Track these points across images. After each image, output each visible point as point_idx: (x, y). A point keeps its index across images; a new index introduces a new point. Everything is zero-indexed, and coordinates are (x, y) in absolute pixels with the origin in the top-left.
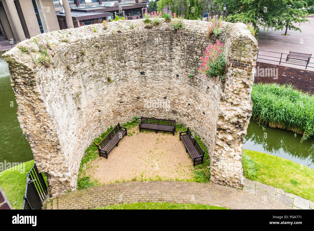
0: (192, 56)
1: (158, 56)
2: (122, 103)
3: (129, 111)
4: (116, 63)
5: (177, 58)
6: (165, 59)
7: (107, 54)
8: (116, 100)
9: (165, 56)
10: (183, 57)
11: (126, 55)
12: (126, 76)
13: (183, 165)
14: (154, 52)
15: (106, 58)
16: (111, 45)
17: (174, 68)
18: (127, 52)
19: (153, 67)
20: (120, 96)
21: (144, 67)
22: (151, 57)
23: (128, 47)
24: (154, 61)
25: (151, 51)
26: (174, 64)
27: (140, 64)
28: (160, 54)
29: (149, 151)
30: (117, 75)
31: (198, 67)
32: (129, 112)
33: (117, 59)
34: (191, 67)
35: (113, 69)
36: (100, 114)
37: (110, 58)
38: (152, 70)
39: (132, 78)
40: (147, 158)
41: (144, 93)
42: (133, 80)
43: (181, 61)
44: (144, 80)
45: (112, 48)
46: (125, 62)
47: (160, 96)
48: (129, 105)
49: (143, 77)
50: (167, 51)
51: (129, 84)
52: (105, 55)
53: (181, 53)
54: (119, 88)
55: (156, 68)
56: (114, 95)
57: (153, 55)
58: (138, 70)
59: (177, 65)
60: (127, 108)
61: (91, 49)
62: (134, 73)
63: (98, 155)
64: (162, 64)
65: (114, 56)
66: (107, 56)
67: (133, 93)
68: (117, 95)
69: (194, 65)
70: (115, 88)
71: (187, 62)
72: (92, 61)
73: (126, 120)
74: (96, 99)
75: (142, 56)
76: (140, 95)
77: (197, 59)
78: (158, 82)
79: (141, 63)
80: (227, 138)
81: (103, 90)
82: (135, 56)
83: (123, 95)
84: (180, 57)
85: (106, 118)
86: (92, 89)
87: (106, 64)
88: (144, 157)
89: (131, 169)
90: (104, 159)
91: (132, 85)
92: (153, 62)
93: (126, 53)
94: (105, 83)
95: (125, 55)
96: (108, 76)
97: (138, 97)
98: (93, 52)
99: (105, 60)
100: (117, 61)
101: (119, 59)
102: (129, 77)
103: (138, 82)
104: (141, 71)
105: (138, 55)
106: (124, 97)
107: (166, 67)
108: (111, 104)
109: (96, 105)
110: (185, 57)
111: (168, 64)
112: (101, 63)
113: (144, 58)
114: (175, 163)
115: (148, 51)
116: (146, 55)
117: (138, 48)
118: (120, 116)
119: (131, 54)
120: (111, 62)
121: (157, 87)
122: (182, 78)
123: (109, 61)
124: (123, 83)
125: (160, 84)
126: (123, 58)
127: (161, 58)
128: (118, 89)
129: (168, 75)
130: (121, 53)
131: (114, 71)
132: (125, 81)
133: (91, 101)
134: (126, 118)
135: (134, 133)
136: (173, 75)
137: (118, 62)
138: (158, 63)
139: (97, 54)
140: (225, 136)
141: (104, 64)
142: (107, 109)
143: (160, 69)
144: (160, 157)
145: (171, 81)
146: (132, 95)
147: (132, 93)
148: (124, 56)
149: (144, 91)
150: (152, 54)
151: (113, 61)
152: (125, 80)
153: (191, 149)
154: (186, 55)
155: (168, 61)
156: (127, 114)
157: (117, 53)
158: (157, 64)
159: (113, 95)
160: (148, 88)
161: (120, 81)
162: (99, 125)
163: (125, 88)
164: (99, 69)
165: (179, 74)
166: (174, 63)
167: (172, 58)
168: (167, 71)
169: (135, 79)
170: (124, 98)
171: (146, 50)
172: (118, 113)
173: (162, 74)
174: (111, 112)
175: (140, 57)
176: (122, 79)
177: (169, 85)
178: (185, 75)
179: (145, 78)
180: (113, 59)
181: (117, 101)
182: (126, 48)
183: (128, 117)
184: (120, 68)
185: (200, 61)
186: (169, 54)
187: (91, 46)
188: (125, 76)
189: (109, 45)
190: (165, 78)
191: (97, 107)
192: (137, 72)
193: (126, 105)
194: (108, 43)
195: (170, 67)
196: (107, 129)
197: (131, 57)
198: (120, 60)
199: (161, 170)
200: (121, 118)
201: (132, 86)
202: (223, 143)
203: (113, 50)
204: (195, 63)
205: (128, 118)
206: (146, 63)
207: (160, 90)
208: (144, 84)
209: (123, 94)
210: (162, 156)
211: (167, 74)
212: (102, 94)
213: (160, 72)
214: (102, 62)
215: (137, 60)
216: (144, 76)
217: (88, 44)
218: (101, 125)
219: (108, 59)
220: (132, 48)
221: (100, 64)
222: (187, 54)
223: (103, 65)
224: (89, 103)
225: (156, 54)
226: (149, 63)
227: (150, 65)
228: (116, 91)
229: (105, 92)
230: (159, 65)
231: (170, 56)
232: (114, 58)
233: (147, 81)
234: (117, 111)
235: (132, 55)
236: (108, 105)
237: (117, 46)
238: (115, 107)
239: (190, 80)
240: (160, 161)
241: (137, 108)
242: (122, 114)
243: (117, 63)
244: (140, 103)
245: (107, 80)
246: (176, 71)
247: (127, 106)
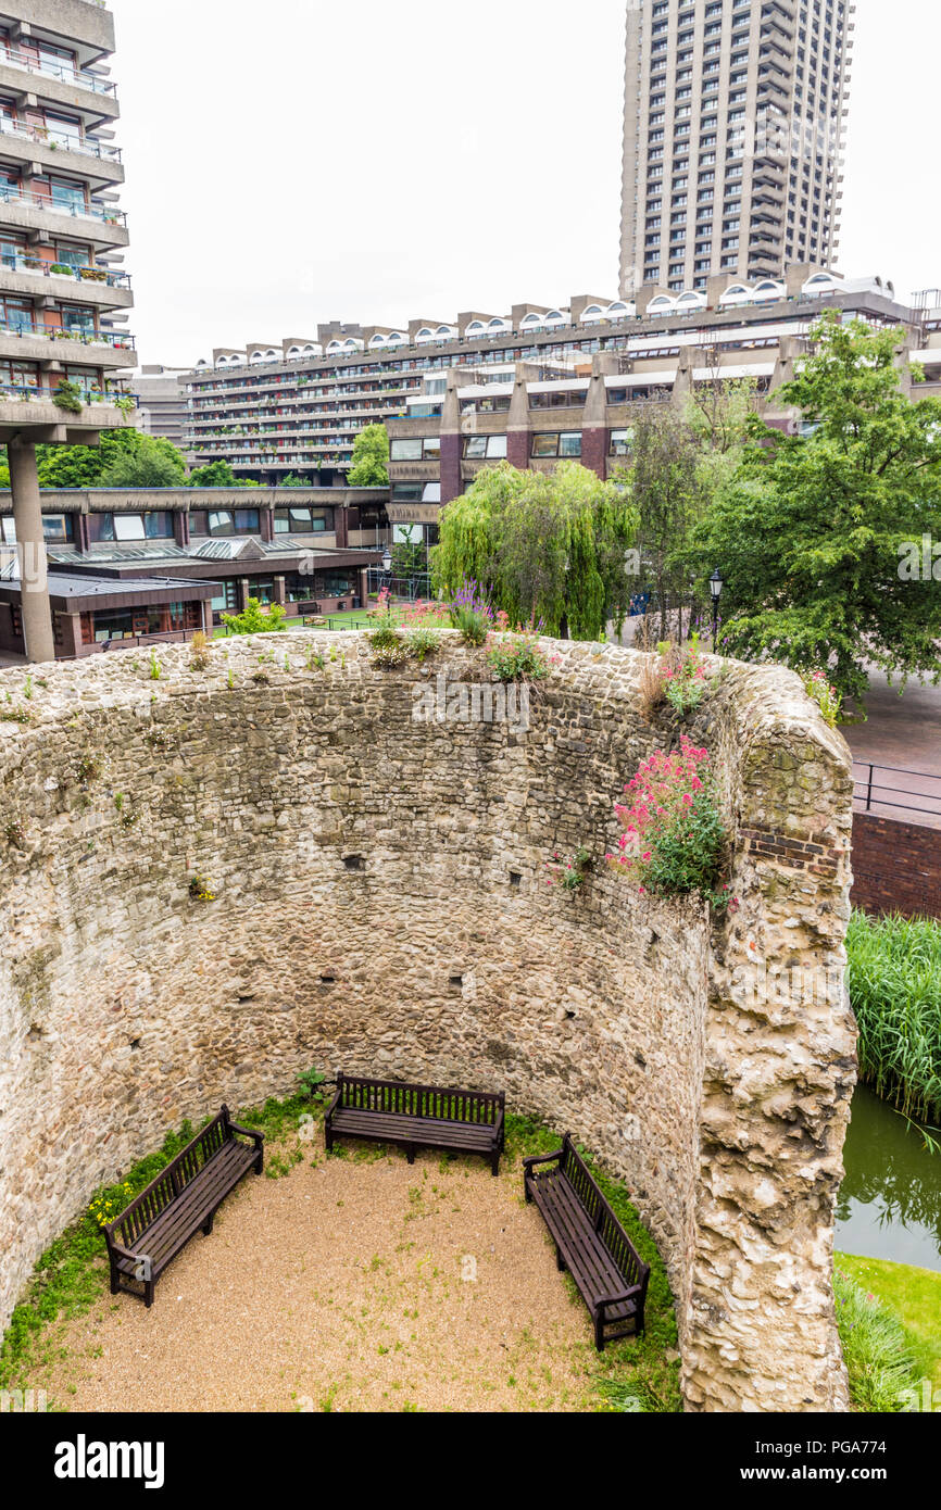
0: (578, 792)
1: (428, 787)
2: (250, 1004)
3: (282, 1043)
4: (235, 814)
5: (514, 797)
6: (460, 800)
7: (199, 772)
8: (221, 990)
9: (461, 786)
10: (541, 795)
11: (283, 777)
12: (279, 875)
13: (542, 1342)
14: (408, 769)
15: (193, 793)
16: (219, 736)
17: (498, 842)
18: (289, 765)
19: (403, 833)
20: (240, 968)
21: (364, 835)
22: (396, 789)
23: (294, 742)
24: (410, 808)
25: (399, 764)
26: (500, 824)
27: (343, 821)
28: (435, 777)
29: (367, 1264)
30: (233, 867)
31: (606, 842)
32: (277, 1051)
33: (243, 797)
34: (576, 840)
35: (218, 841)
36: (135, 1059)
37: (208, 791)
38: (398, 847)
39: (302, 884)
40: (359, 1302)
41: (356, 954)
42: (311, 893)
43: (529, 812)
44: (360, 892)
45: (221, 747)
46: (277, 811)
47: (433, 973)
48: (284, 1015)
49: (356, 878)
50: (466, 766)
51: (290, 913)
52: (188, 777)
53: (531, 776)
54: (242, 927)
55: (417, 839)
56: (214, 963)
57: (406, 783)
58: (333, 848)
59: (513, 829)
60: (272, 1028)
61: (127, 752)
62: (315, 860)
63: (104, 1287)
64: (445, 821)
65: (228, 783)
66: (197, 781)
67: (306, 952)
68: (225, 963)
69: (590, 831)
70: (222, 928)
71: (559, 817)
72: (126, 806)
73: (261, 1089)
74: (124, 985)
75: (354, 785)
76: (336, 967)
77: (602, 805)
78: (424, 903)
79: (350, 816)
80: (752, 1192)
81: (165, 937)
82: (324, 786)
83: (254, 962)
84: (525, 795)
85: (164, 1077)
86: (110, 932)
87: (190, 819)
88: (340, 1297)
89: (273, 1367)
90: (131, 1305)
91: (304, 918)
92: (404, 812)
93: (282, 769)
94: (176, 904)
95: (279, 777)
96: (191, 873)
97: (329, 974)
98: (137, 765)
99: (187, 798)
100: (243, 803)
101: (248, 795)
102: (291, 878)
103: (331, 901)
104: (347, 853)
105: (340, 779)
106: (263, 971)
107: (462, 836)
108: (196, 1005)
109: (122, 1013)
110: (550, 794)
111: (474, 823)
112: (165, 815)
113: (364, 795)
114: (502, 1329)
115: (384, 765)
116: (372, 783)
117: (340, 749)
118: (233, 1070)
119: (307, 773)
120: (211, 810)
121: (420, 927)
122: (533, 888)
123: (203, 807)
124: (261, 908)
125: (432, 916)
126: (267, 792)
127: (440, 797)
128: (237, 934)
129: (470, 872)
130: (261, 768)
131: (223, 851)
132: (272, 896)
133: (98, 991)
134: (264, 1079)
135: (300, 1158)
136: (495, 873)
137: (246, 811)
138: (425, 815)
139: (152, 774)
140: (745, 1183)
141: (181, 817)
142: (175, 1033)
143: (436, 845)
144: (423, 1293)
145: (486, 900)
146: (300, 963)
147: (298, 956)
148: (274, 783)
149: (359, 945)
150: (402, 779)
151: (224, 803)
152: (270, 891)
153: (584, 1255)
154: (552, 788)
155: (473, 811)
156: (270, 1057)
157: (245, 768)
158: (424, 823)
159: (206, 961)
160: (376, 934)
161: (249, 896)
162: (127, 1117)
163: (269, 931)
164: (152, 840)
165: (523, 871)
166: (500, 822)
167: (490, 795)
168: (466, 855)
169: (316, 888)
170: (261, 979)
171: (375, 758)
172: (219, 1055)
173: (444, 866)
174: (192, 1050)
175: (345, 790)
176: (259, 889)
177: (475, 918)
178: (549, 878)
179: (367, 886)
180: (223, 794)
181: (225, 992)
182: (284, 748)
183: (271, 1076)
184: (250, 835)
185: (615, 814)
186: (476, 780)
187: (127, 739)
188: (271, 872)
189: (211, 736)
190: (458, 885)
191: (124, 1021)
192: (330, 856)
193: (268, 1011)
194: (208, 726)
195: (481, 836)
196: (162, 1136)
197: (304, 788)
198: (255, 803)
199: (426, 1375)
200: (236, 1078)
201: (302, 922)
202: (734, 1221)
203: (224, 757)
204: (591, 821)
205: (273, 1081)
206: (374, 818)
207: (434, 940)
208: (357, 911)
209: (255, 958)
210: (438, 1290)
211: (467, 867)
212: (154, 958)
213: (437, 857)
214: (171, 808)
215: (331, 803)
216: (360, 873)
217: (116, 730)
218: (136, 1116)
219: (200, 795)
220: (313, 748)
221: (162, 818)
222: (559, 783)
223: (175, 820)
224: (89, 1001)
225: (419, 778)
226: (384, 819)
227: (389, 826)
228: (224, 944)
229: (172, 950)
230: (432, 825)
231: (482, 787)
232: (227, 791)
233: (375, 897)
234: (220, 1045)
235: (310, 778)
236: (181, 1011)
237: (246, 739)
238: (214, 1023)
239: (570, 899)
240: (424, 1319)
241: (322, 1031)
242: (247, 1060)
243: (241, 813)
244: (337, 1003)
245: (185, 892)
246: (507, 855)
247: (273, 1017)
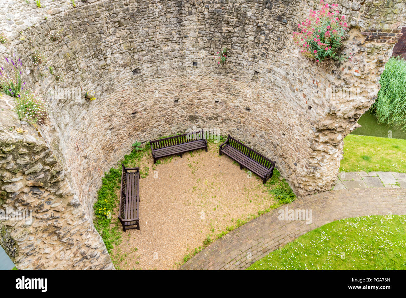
0: (220, 28)
1: (159, 37)
2: (113, 130)
3: (125, 138)
4: (91, 64)
5: (192, 35)
6: (171, 39)
7: (74, 50)
8: (103, 129)
9: (171, 34)
10: (203, 32)
11: (105, 44)
12: (112, 83)
13: (250, 188)
14: (151, 31)
15: (74, 59)
16: (77, 31)
17: (187, 52)
18: (106, 38)
19: (152, 56)
20: (107, 120)
21: (139, 60)
22: (148, 40)
23: (105, 28)
24: (153, 46)
25: (147, 30)
26: (188, 45)
27: (130, 57)
28: (161, 32)
30: (96, 85)
31: (232, 45)
32: (124, 141)
33: (92, 56)
34: (219, 46)
35: (89, 76)
36: (88, 162)
37: (80, 56)
38: (151, 62)
39: (120, 84)
41: (142, 102)
42: (124, 86)
43: (199, 39)
44: (140, 81)
45: (78, 36)
46: (105, 59)
47: (168, 101)
48: (124, 129)
49: (138, 77)
50: (172, 26)
51: (119, 95)
52: (71, 52)
53: (198, 25)
54: (104, 106)
55: (157, 57)
56: (99, 121)
57: (151, 37)
58: (128, 68)
59: (193, 46)
60: (121, 135)
61: (46, 47)
62: (123, 74)
64: (166, 48)
65: (85, 52)
66: (74, 53)
67: (126, 107)
68: (102, 120)
69: (225, 42)
70: (99, 108)
71: (211, 39)
72: (54, 72)
73: (122, 154)
75: (132, 42)
76: (136, 108)
77: (230, 32)
78: (163, 79)
79: (132, 54)
80: (336, 138)
81: (83, 118)
82: (120, 45)
83: (111, 116)
84: (197, 33)
85: (96, 164)
87: (77, 70)
90: (133, 232)
91: (123, 96)
92: (151, 48)
93: (103, 40)
94: (83, 105)
95: (103, 44)
96: (83, 91)
97: (135, 112)
98: (51, 52)
99: (73, 62)
100: (93, 58)
101: (94, 55)
102: (116, 83)
103: (131, 87)
104: (134, 68)
105: (126, 40)
106: (114, 118)
107: (174, 53)
108: (98, 137)
109: (80, 150)
110: (207, 31)
111: (177, 47)
112: (68, 71)
113: (136, 45)
115: (142, 31)
116: (138, 39)
117: (123, 27)
118: (113, 152)
119: (113, 40)
120: (83, 65)
121: (162, 88)
122: (203, 65)
123: (80, 64)
124: (109, 97)
125: (166, 83)
126: (100, 52)
127: (164, 40)
128: (104, 109)
129: (178, 65)
130: (95, 42)
131: (92, 80)
132: (112, 91)
134: (122, 150)
135: (148, 169)
136: (187, 63)
137: (95, 61)
138: (159, 48)
139: (58, 54)
141: (73, 70)
142: (95, 149)
143: (164, 58)
144: (213, 190)
145: (185, 73)
146: (125, 111)
147: (124, 109)
148: (102, 47)
149: (143, 99)
150: (149, 35)
151: (86, 60)
152: (110, 90)
154: (208, 29)
155: (176, 43)
156: (122, 143)
157: (90, 43)
158: (159, 51)
159: (97, 121)
160: (148, 94)
161: (104, 94)
163: (113, 104)
164: (67, 83)
165: (198, 60)
166: (188, 44)
167: (182, 36)
168: (176, 59)
169: (125, 84)
170: (114, 120)
171: (138, 29)
172: (109, 149)
173: (168, 65)
174: (101, 151)
175: (128, 44)
176: (107, 90)
177: (181, 80)
178: (209, 61)
179: (142, 79)
180: (85, 56)
181: (105, 129)
182: (102, 31)
184: (99, 70)
185: (236, 34)
186: (176, 31)
187: (44, 41)
188: (109, 83)
189: (74, 32)
190: (174, 70)
191: (81, 153)
192: (128, 71)
193: (119, 130)
194: (71, 27)
195: (180, 51)
196: (101, 180)
197: (114, 47)
198: (97, 57)
200: (114, 154)
201: (123, 97)
203: (81, 40)
204: (225, 38)
205: (125, 150)
206: (141, 53)
207: (167, 91)
208: (141, 88)
209: (111, 114)
211: (177, 63)
213: (166, 62)
214: (70, 69)
215: (124, 51)
216: (139, 75)
217: (38, 37)
218: (93, 179)
219: (77, 59)
220: (113, 29)
221: (67, 73)
222: (211, 26)
223: (72, 73)
225: (155, 34)
226: (144, 52)
227: (147, 55)
228: (100, 114)
229: (86, 122)
230: (162, 51)
231: (179, 33)
232: (86, 55)
233: (146, 82)
234: (108, 146)
235: (115, 42)
236: (95, 141)
237: (87, 30)
238: (105, 140)
239: (217, 66)
240: (218, 197)
241: (135, 130)
242: (116, 147)
243: (93, 62)
244: (139, 119)
245: (84, 99)
246: (192, 56)
247: (121, 131)
